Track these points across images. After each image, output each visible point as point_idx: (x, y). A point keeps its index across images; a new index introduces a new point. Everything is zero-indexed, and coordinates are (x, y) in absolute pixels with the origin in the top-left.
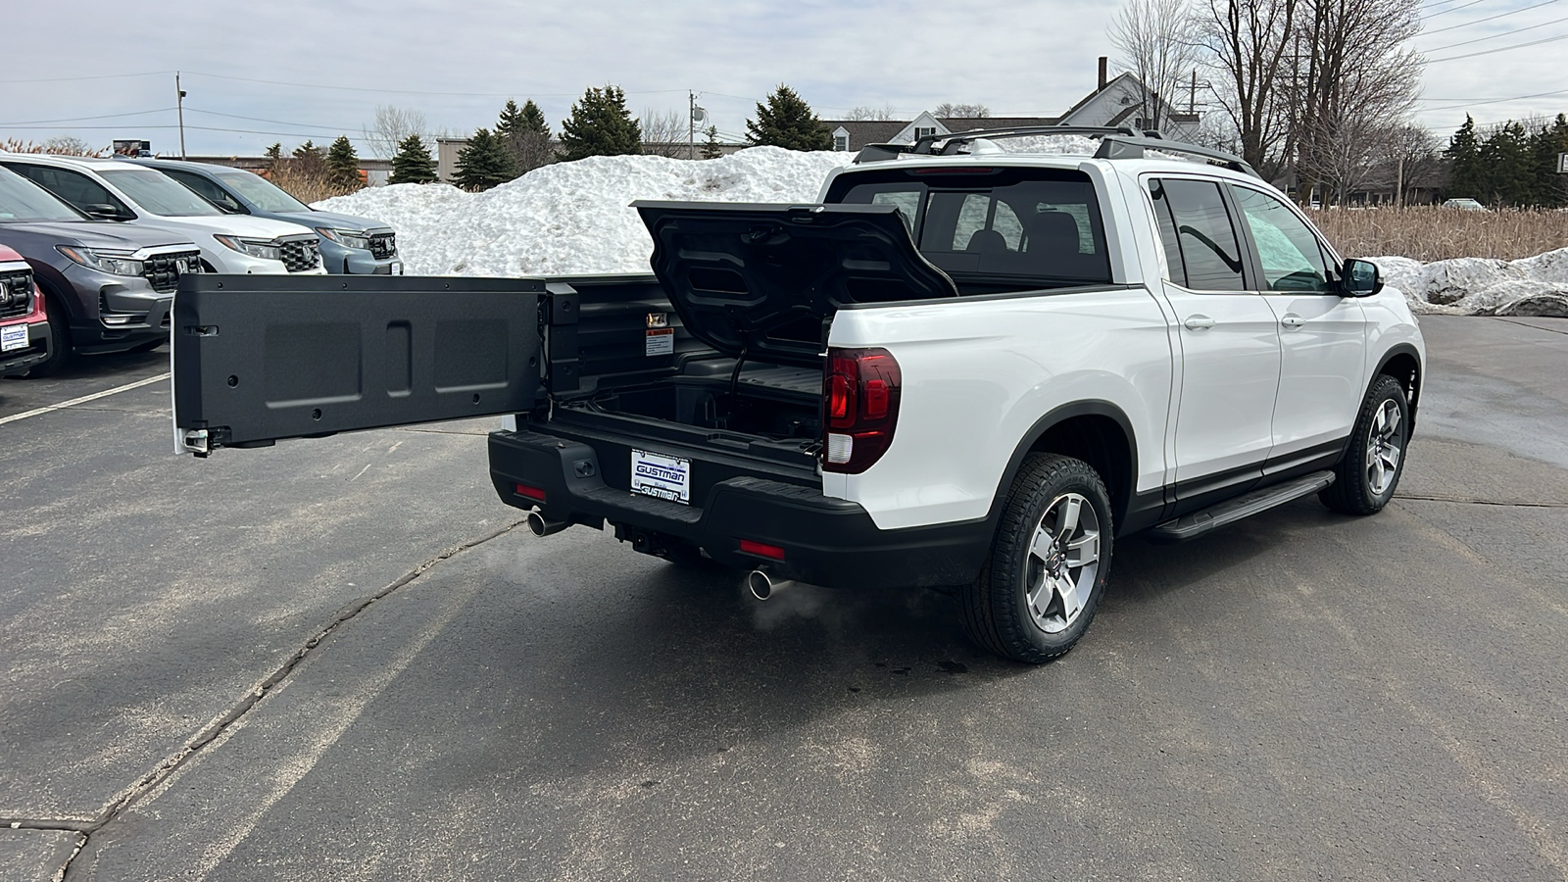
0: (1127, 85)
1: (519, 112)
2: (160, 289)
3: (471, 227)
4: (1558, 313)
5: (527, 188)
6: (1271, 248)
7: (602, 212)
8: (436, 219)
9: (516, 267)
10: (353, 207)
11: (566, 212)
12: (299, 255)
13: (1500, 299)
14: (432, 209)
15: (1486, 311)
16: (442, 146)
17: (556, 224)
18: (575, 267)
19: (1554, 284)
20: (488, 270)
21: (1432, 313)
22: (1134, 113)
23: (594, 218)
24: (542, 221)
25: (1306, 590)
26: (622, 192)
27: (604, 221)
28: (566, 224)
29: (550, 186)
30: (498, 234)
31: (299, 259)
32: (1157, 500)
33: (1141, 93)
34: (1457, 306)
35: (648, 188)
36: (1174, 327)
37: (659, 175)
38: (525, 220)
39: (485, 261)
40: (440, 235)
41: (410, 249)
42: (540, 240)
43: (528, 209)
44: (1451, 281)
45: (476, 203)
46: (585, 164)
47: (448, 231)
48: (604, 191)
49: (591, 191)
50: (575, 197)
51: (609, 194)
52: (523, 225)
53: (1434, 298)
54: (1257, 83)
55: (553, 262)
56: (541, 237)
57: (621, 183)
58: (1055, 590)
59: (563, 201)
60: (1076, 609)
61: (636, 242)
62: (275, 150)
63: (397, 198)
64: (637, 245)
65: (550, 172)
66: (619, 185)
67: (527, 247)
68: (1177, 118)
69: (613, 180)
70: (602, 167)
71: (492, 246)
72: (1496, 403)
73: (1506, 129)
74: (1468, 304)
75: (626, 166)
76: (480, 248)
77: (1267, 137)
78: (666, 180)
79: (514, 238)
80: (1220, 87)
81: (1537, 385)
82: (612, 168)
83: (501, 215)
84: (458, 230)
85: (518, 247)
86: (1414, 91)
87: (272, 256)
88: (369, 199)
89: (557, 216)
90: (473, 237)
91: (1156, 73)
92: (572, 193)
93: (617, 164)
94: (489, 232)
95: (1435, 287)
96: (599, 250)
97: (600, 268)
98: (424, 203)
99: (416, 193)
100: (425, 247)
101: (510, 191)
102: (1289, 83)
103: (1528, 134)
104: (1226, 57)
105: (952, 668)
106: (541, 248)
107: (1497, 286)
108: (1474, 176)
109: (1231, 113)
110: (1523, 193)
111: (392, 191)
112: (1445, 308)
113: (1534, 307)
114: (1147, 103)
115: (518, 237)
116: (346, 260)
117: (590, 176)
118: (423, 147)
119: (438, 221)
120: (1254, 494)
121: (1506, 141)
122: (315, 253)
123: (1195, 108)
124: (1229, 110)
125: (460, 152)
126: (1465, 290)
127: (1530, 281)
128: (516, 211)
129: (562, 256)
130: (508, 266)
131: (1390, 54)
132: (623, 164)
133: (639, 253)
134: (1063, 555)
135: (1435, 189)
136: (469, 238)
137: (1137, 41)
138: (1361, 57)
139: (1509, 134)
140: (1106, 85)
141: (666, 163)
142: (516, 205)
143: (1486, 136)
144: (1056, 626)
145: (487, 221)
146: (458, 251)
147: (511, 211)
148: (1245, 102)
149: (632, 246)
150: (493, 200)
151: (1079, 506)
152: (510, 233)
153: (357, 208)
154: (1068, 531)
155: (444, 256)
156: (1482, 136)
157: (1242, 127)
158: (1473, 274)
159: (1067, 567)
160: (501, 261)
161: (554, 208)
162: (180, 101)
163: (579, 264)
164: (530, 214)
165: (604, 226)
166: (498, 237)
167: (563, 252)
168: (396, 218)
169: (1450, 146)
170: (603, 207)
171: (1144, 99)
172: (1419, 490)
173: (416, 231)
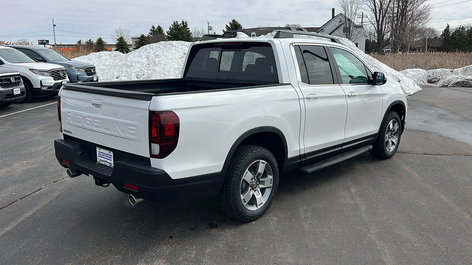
0: (341, 17)
1: (156, 29)
2: (5, 87)
3: (122, 65)
4: (468, 86)
5: (141, 52)
6: (374, 66)
7: (163, 59)
8: (112, 62)
9: (135, 77)
10: (87, 59)
11: (152, 59)
12: (58, 75)
13: (450, 82)
14: (112, 59)
15: (445, 86)
16: (133, 40)
17: (148, 63)
18: (153, 77)
19: (468, 76)
20: (126, 78)
21: (428, 87)
22: (343, 25)
23: (160, 61)
24: (144, 62)
25: (353, 190)
26: (170, 53)
27: (163, 62)
28: (151, 63)
29: (148, 51)
30: (130, 66)
31: (58, 76)
32: (298, 160)
33: (345, 19)
34: (437, 84)
35: (178, 51)
36: (302, 99)
37: (182, 47)
38: (139, 62)
39: (126, 75)
40: (113, 67)
41: (103, 72)
42: (143, 68)
43: (140, 58)
44: (435, 76)
45: (125, 57)
46: (159, 44)
47: (115, 66)
48: (164, 53)
49: (160, 52)
50: (155, 54)
51: (166, 53)
52: (138, 64)
53: (430, 82)
54: (381, 15)
55: (147, 75)
56: (143, 67)
57: (170, 50)
58: (253, 195)
59: (151, 56)
60: (262, 203)
61: (173, 68)
62: (80, 42)
63: (101, 56)
64: (173, 69)
65: (148, 47)
66: (169, 51)
67: (138, 71)
68: (357, 27)
69: (167, 49)
70: (164, 45)
71: (128, 70)
72: (441, 117)
73: (460, 28)
74: (440, 83)
75: (172, 44)
76: (124, 71)
77: (384, 32)
78: (184, 48)
79: (135, 68)
80: (370, 17)
81: (456, 111)
82: (167, 45)
83: (132, 61)
84: (118, 66)
85: (136, 71)
86: (430, 17)
87: (49, 75)
88: (92, 56)
89: (149, 61)
90: (123, 68)
91: (349, 13)
92: (154, 53)
93: (169, 44)
94: (128, 66)
95: (430, 78)
96: (161, 71)
97: (161, 77)
98: (109, 57)
99: (107, 54)
100: (108, 71)
101: (135, 53)
102: (391, 15)
103: (466, 30)
104: (372, 8)
105: (213, 226)
106: (143, 71)
107: (449, 77)
108: (449, 42)
109: (373, 25)
110: (465, 48)
111: (100, 54)
112: (433, 85)
113: (460, 84)
114: (347, 22)
115: (136, 67)
116: (77, 76)
117: (160, 48)
118: (124, 40)
119: (113, 63)
120: (340, 155)
121: (460, 32)
122: (65, 74)
123: (363, 24)
124: (373, 24)
125: (136, 42)
126: (440, 79)
127: (460, 76)
128: (136, 59)
129: (149, 73)
130: (132, 77)
131: (422, 5)
132: (170, 44)
133: (174, 72)
134: (258, 183)
135: (438, 47)
136: (121, 68)
137: (343, 3)
138: (413, 7)
139: (460, 30)
140: (334, 17)
141: (184, 43)
142: (137, 58)
143: (453, 30)
144: (253, 208)
145: (127, 63)
146: (118, 72)
147: (135, 59)
148: (378, 22)
149: (171, 70)
150: (130, 56)
151: (265, 165)
152: (134, 66)
153: (88, 59)
154: (260, 174)
155: (113, 74)
156: (452, 30)
157: (377, 29)
158: (442, 74)
159: (259, 188)
160: (130, 75)
161: (148, 58)
162: (54, 28)
163: (154, 76)
164: (141, 60)
165: (163, 63)
166: (130, 68)
167: (150, 72)
168: (100, 62)
169: (442, 34)
170: (164, 57)
171: (346, 21)
172: (406, 150)
173: (106, 66)
